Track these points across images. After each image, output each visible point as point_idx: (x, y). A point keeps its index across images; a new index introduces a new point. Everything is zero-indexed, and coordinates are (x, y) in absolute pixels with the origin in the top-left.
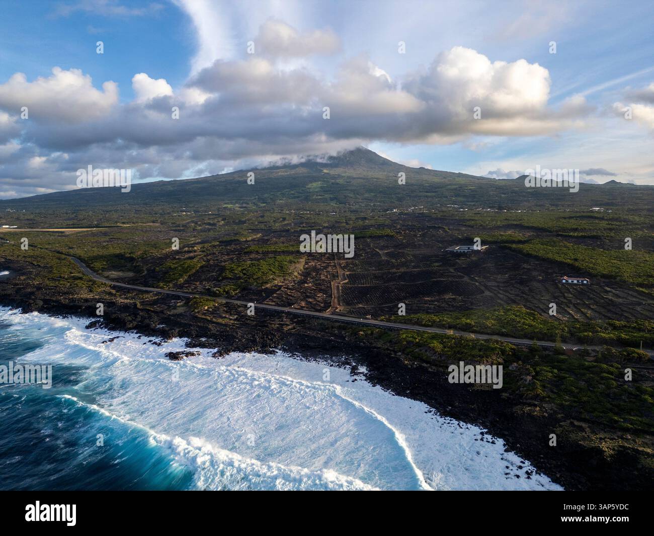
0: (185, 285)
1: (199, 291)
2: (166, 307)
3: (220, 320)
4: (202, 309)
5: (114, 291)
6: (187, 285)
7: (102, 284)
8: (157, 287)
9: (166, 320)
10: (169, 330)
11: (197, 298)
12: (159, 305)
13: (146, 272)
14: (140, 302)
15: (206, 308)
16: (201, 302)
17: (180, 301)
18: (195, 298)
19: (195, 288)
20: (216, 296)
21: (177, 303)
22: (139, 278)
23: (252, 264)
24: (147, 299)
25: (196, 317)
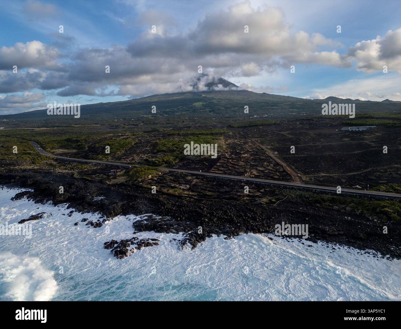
0: (123, 157)
1: (137, 161)
2: (105, 177)
3: (171, 191)
4: (146, 177)
5: (55, 163)
6: (125, 157)
7: (46, 157)
8: (96, 159)
9: (106, 191)
10: (110, 204)
11: (138, 167)
12: (97, 175)
13: (87, 149)
14: (78, 172)
15: (150, 176)
16: (142, 171)
17: (120, 170)
18: (135, 167)
19: (133, 159)
20: (156, 166)
21: (117, 172)
22: (81, 153)
23: (180, 140)
24: (86, 169)
25: (141, 187)
